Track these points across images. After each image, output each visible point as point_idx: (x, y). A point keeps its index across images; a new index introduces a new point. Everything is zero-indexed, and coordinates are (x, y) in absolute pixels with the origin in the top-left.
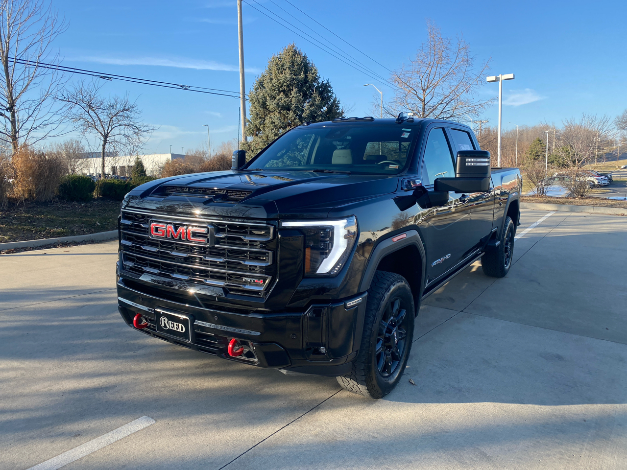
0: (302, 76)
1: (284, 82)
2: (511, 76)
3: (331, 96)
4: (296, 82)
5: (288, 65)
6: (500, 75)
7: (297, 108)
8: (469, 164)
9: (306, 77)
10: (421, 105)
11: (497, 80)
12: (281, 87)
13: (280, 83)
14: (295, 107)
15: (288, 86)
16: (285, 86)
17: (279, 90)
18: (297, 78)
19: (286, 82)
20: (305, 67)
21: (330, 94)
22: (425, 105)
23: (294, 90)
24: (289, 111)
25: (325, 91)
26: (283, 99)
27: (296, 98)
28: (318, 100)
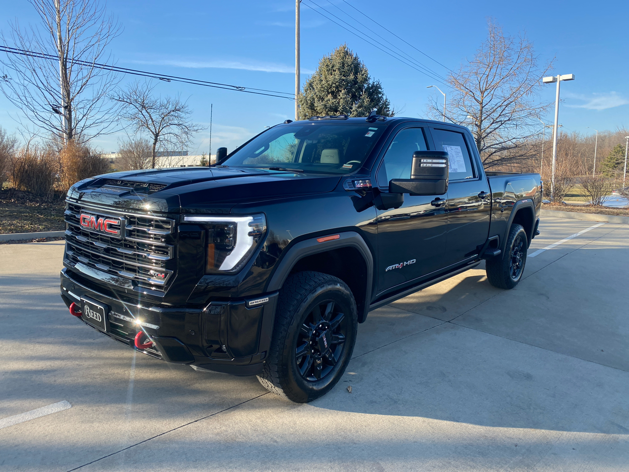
0: (352, 77)
1: (333, 83)
2: (570, 76)
3: (381, 97)
4: (345, 83)
5: (337, 66)
6: (558, 76)
7: (344, 109)
8: (425, 165)
9: (356, 78)
10: (479, 107)
11: (554, 81)
12: (330, 88)
13: (329, 85)
14: (342, 108)
15: (337, 87)
16: (334, 87)
17: (328, 91)
18: (347, 80)
19: (335, 84)
20: (356, 67)
21: (380, 96)
22: (483, 107)
23: (343, 91)
24: (336, 112)
25: (374, 92)
26: (331, 100)
27: (344, 99)
28: (367, 102)
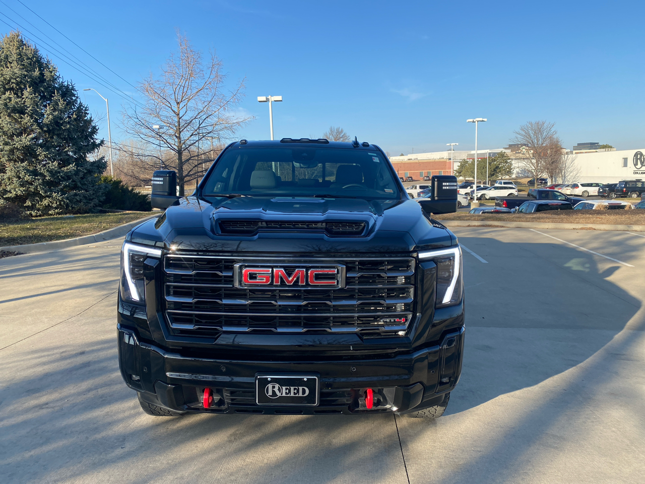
0: (37, 73)
1: (11, 78)
2: (279, 98)
3: (76, 100)
4: (29, 80)
5: (15, 57)
6: (270, 96)
7: (35, 112)
8: (445, 188)
9: (42, 75)
10: (176, 119)
11: (267, 100)
12: (7, 84)
13: (5, 79)
14: (31, 110)
15: (17, 84)
16: (13, 83)
17: (4, 88)
18: (31, 76)
19: (15, 79)
20: (37, 62)
21: (74, 98)
22: (180, 118)
23: (28, 90)
24: (24, 115)
25: (67, 92)
26: (13, 99)
27: (31, 99)
28: (61, 104)
